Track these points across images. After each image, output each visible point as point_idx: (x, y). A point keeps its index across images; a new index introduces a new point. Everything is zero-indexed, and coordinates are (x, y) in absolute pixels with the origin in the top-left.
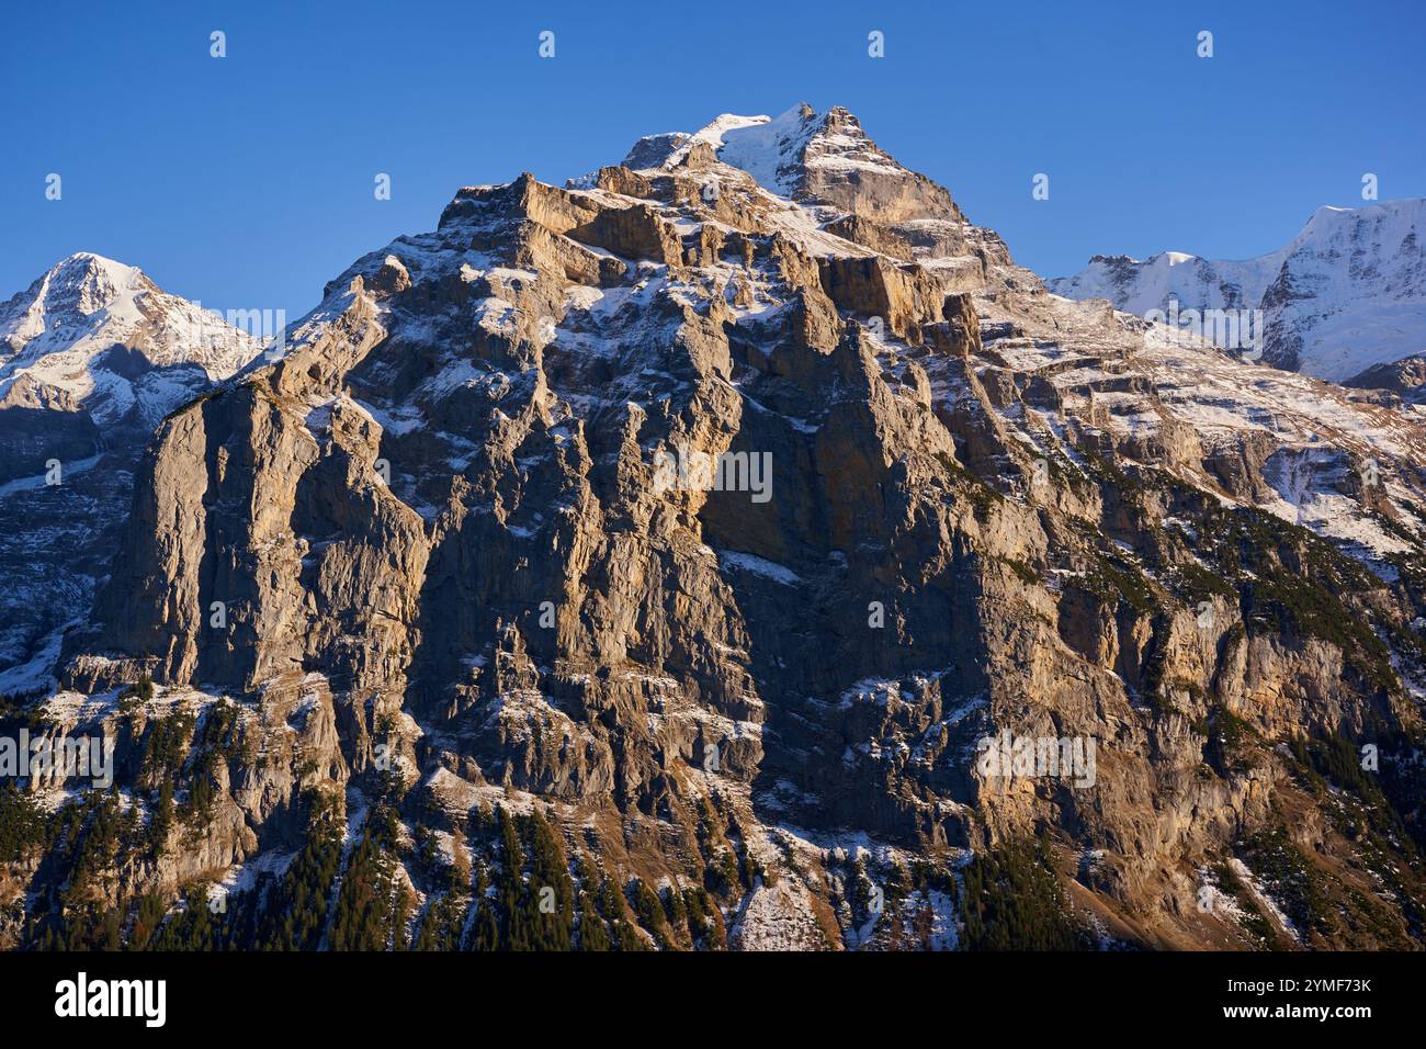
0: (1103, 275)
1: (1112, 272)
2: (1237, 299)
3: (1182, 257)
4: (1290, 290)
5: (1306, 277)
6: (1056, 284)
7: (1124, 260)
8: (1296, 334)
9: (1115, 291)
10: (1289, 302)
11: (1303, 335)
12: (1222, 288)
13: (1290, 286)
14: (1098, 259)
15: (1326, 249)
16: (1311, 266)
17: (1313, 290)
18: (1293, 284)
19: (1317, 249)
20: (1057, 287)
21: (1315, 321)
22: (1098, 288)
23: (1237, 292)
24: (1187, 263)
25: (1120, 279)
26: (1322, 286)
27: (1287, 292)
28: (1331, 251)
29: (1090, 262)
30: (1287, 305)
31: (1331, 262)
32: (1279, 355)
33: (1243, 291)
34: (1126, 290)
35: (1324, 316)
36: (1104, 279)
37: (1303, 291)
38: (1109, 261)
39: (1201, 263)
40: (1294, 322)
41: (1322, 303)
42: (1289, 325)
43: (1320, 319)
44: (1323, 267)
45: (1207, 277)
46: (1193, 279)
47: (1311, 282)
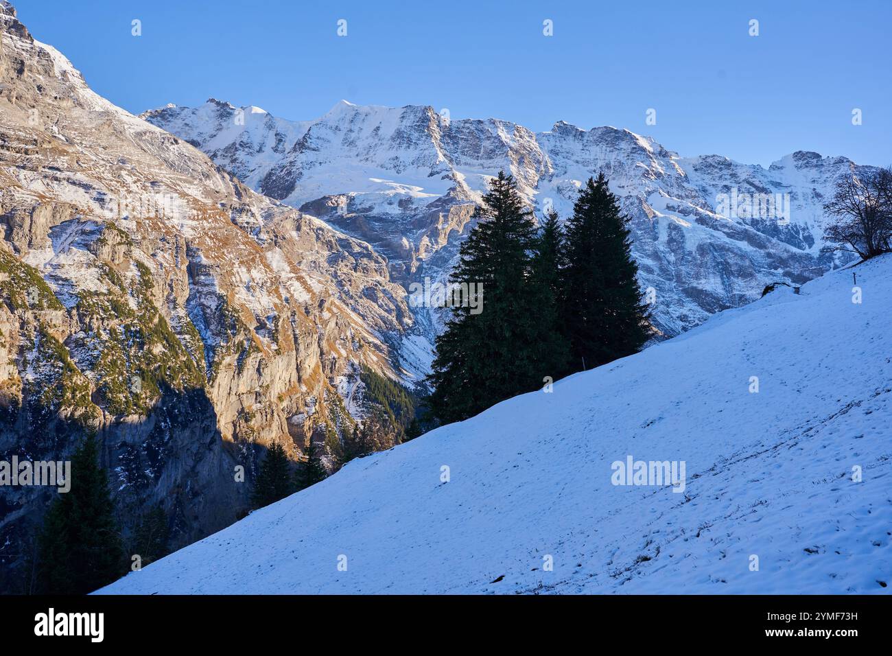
0: (213, 111)
1: (218, 111)
2: (282, 143)
3: (259, 110)
4: (306, 144)
5: (318, 138)
6: (183, 110)
7: (226, 105)
8: (301, 170)
9: (217, 123)
10: (303, 151)
11: (304, 172)
12: (276, 135)
13: (307, 142)
14: (212, 100)
15: (334, 125)
16: (323, 132)
17: (319, 147)
18: (309, 141)
19: (330, 124)
20: (182, 112)
21: (314, 165)
22: (207, 119)
23: (284, 140)
24: (262, 114)
25: (221, 116)
26: (325, 145)
27: (304, 145)
28: (337, 126)
29: (208, 101)
30: (302, 152)
31: (335, 133)
32: (287, 181)
33: (287, 139)
34: (223, 124)
35: (320, 163)
36: (213, 114)
37: (313, 146)
38: (218, 104)
39: (269, 117)
40: (302, 163)
41: (321, 156)
42: (298, 164)
43: (317, 164)
44: (329, 134)
45: (270, 127)
46: (262, 126)
47: (320, 142)
